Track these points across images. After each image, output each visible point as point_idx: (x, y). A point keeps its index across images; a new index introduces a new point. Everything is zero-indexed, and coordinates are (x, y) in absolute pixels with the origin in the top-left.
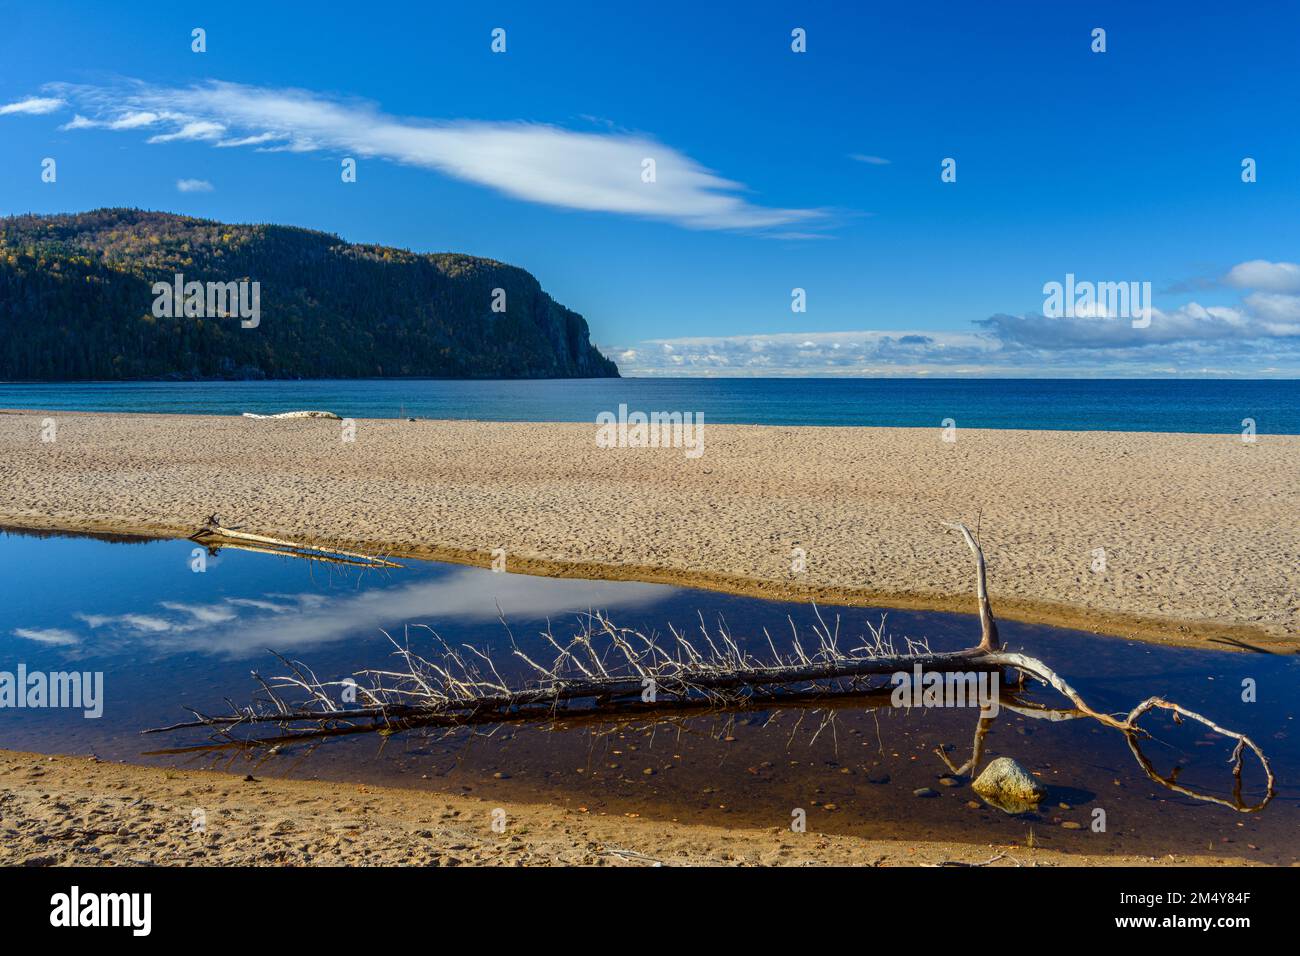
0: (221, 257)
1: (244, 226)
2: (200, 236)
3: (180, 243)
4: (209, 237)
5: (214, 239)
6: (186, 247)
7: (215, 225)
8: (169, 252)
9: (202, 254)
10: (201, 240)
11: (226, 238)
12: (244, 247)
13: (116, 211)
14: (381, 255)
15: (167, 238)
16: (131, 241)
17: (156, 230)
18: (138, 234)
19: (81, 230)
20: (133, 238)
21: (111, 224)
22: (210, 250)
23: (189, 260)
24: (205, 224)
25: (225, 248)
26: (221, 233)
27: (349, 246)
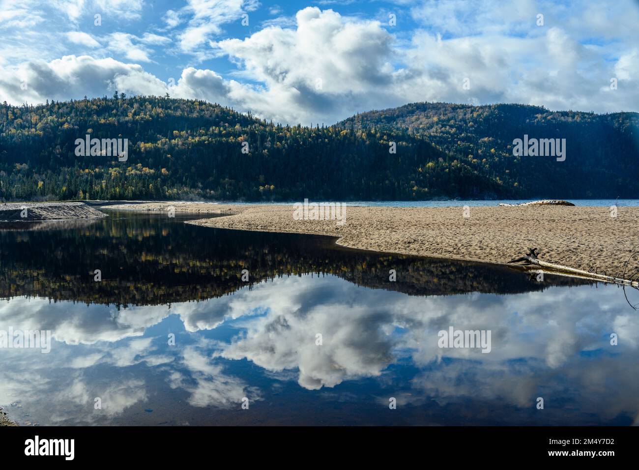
0: (472, 126)
1: (486, 106)
2: (460, 114)
3: (449, 120)
4: (465, 115)
5: (469, 116)
6: (452, 122)
7: (469, 107)
8: (443, 126)
9: (461, 126)
10: (460, 117)
11: (475, 115)
12: (487, 119)
13: (416, 104)
14: (573, 117)
15: (442, 117)
16: (423, 121)
17: (436, 113)
18: (427, 117)
19: (398, 117)
20: (424, 119)
21: (412, 113)
22: (466, 123)
23: (454, 130)
24: (463, 107)
25: (475, 121)
26: (472, 112)
27: (552, 113)
